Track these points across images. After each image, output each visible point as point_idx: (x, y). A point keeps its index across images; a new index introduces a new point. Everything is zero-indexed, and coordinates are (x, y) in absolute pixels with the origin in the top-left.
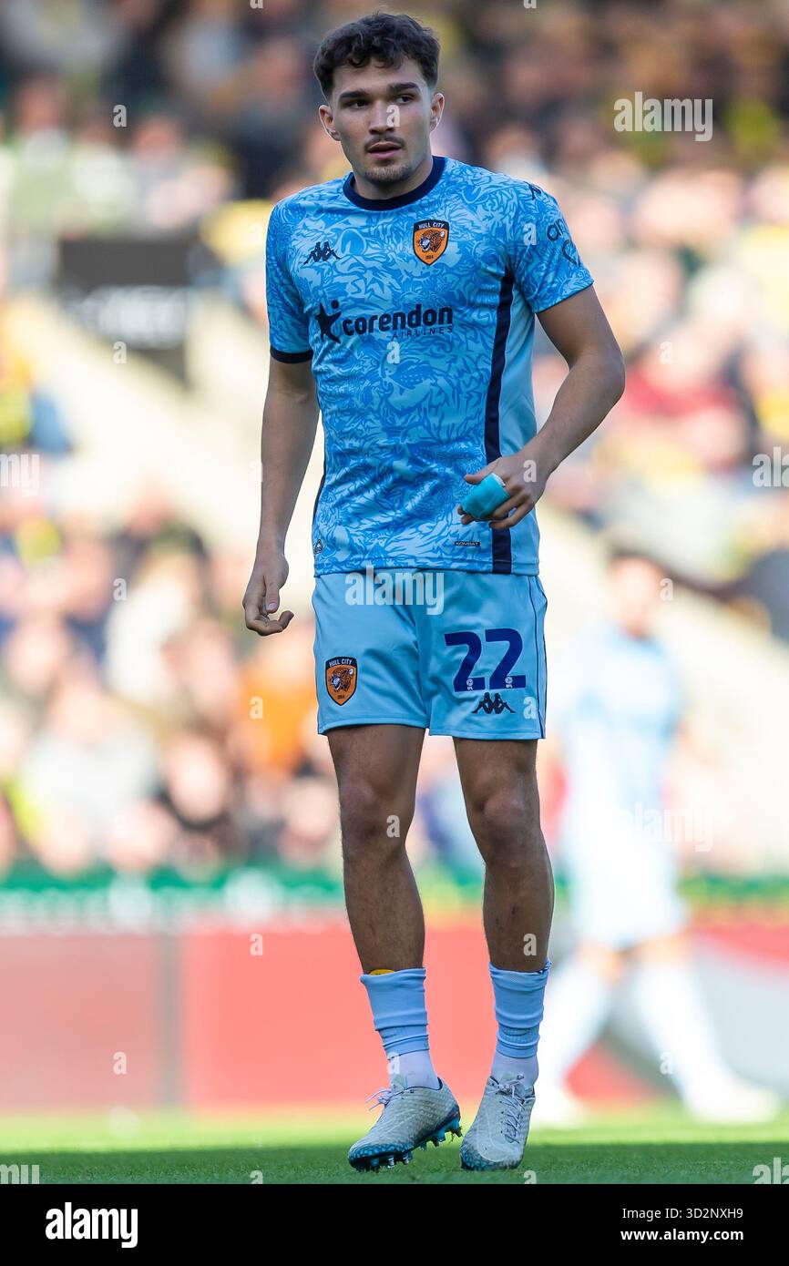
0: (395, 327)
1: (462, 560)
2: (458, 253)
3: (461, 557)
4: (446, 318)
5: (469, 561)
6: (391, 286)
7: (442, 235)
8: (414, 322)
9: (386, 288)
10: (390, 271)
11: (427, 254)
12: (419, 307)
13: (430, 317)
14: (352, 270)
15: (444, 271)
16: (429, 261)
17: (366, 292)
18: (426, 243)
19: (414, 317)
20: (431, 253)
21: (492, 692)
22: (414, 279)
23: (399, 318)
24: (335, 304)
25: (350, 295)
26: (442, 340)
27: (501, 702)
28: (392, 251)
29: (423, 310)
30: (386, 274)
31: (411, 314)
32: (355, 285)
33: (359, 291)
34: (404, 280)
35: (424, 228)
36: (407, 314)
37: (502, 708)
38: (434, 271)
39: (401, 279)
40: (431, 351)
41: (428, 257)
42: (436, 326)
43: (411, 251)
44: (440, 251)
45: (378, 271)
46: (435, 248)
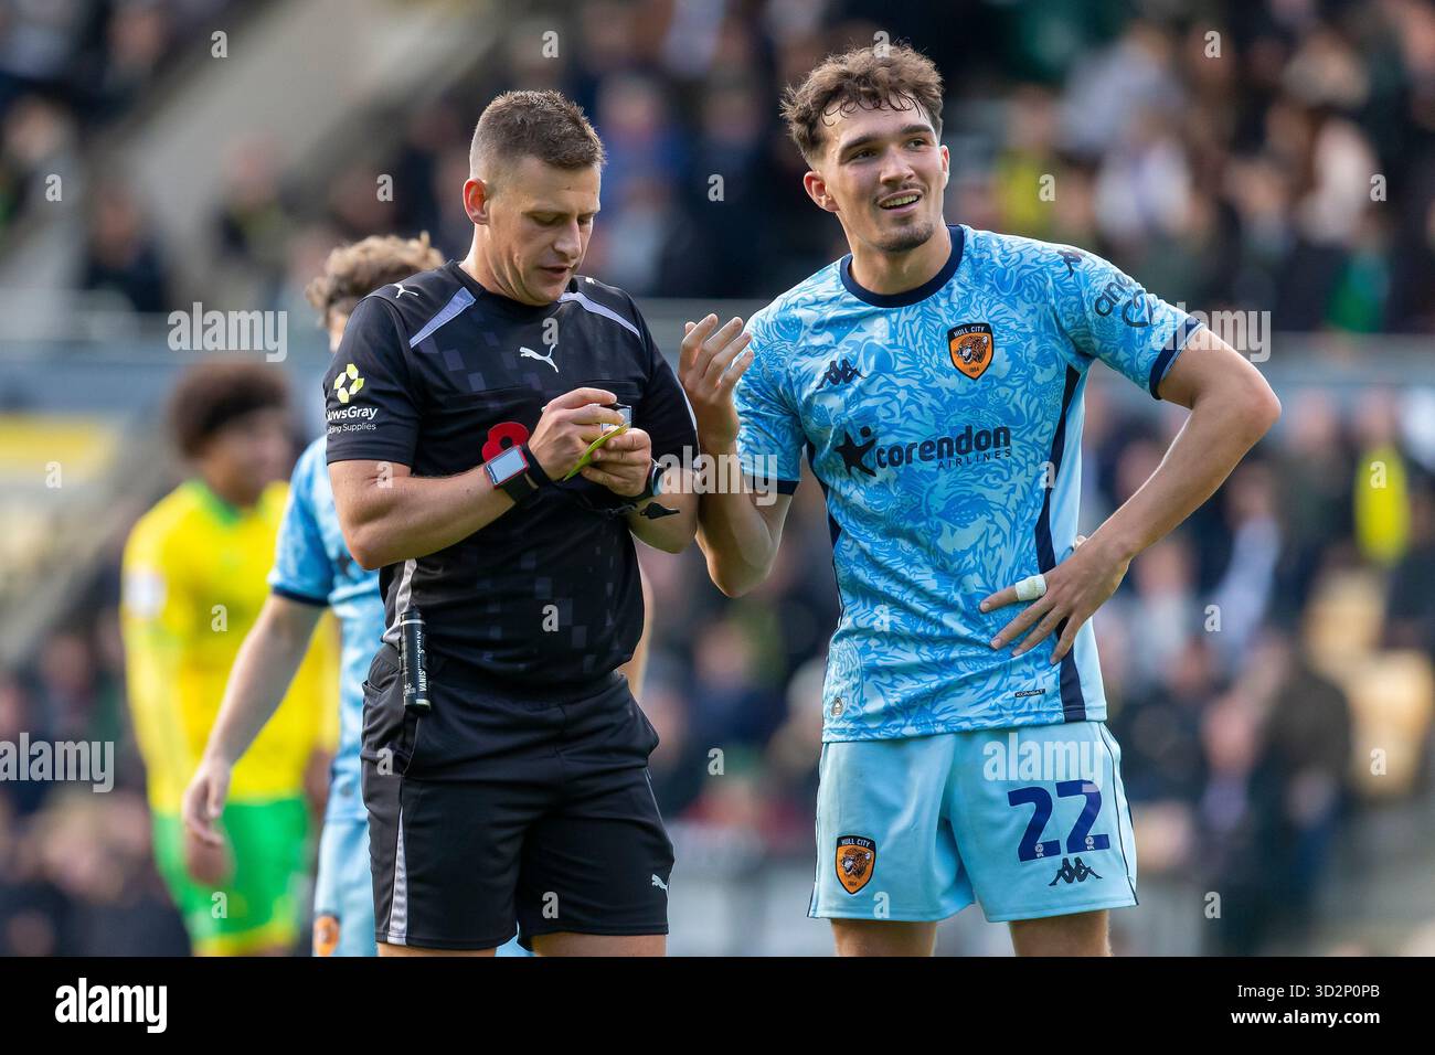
0: (940, 455)
1: (1027, 714)
2: (1007, 361)
3: (1024, 709)
4: (1002, 440)
5: (1036, 713)
6: (932, 408)
7: (985, 341)
8: (964, 447)
9: (925, 410)
10: (928, 390)
11: (971, 366)
12: (969, 429)
13: (983, 440)
14: (880, 392)
15: (995, 384)
16: (975, 375)
17: (901, 416)
18: (966, 353)
19: (964, 441)
20: (974, 364)
21: (1072, 857)
22: (960, 397)
23: (945, 445)
24: (866, 432)
25: (882, 420)
26: (1000, 466)
27: (1084, 867)
28: (926, 365)
29: (975, 432)
30: (923, 393)
31: (960, 438)
32: (889, 409)
33: (893, 415)
34: (946, 399)
35: (961, 335)
36: (954, 440)
37: (1085, 875)
38: (983, 386)
39: (944, 397)
40: (986, 480)
41: (973, 370)
42: (991, 450)
43: (950, 364)
44: (986, 360)
45: (915, 391)
46: (979, 357)
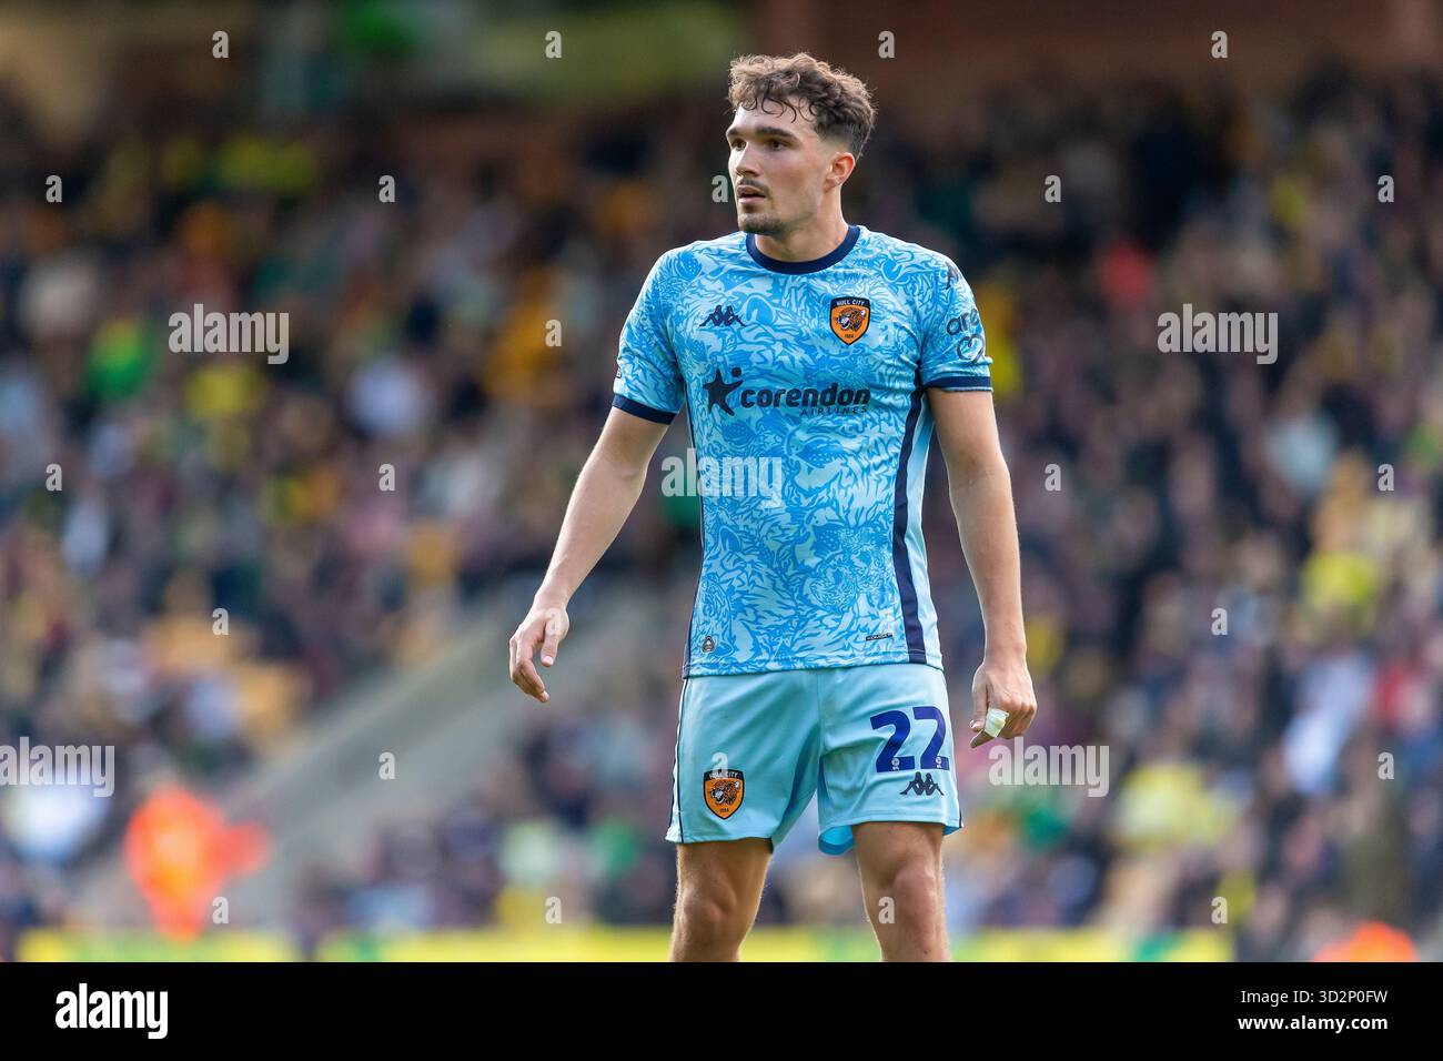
0: (805, 403)
1: (876, 654)
2: (879, 334)
3: (875, 650)
4: (862, 399)
5: (883, 653)
6: (805, 362)
7: (862, 314)
8: (827, 400)
9: (797, 362)
10: (801, 345)
11: (847, 333)
12: (835, 386)
13: (846, 398)
14: (758, 340)
15: (866, 352)
16: (849, 341)
17: (774, 364)
18: (844, 321)
19: (828, 395)
20: (850, 332)
22: (832, 358)
23: (811, 395)
24: (736, 373)
25: (755, 365)
26: (855, 419)
27: (932, 783)
28: (806, 325)
29: (839, 390)
30: (798, 348)
31: (825, 392)
32: (762, 356)
33: (765, 361)
35: (842, 306)
36: (820, 391)
37: (933, 790)
38: (854, 352)
39: (817, 355)
40: (843, 430)
41: (848, 336)
42: (852, 406)
43: (828, 328)
44: (861, 331)
45: (790, 345)
46: (856, 327)
